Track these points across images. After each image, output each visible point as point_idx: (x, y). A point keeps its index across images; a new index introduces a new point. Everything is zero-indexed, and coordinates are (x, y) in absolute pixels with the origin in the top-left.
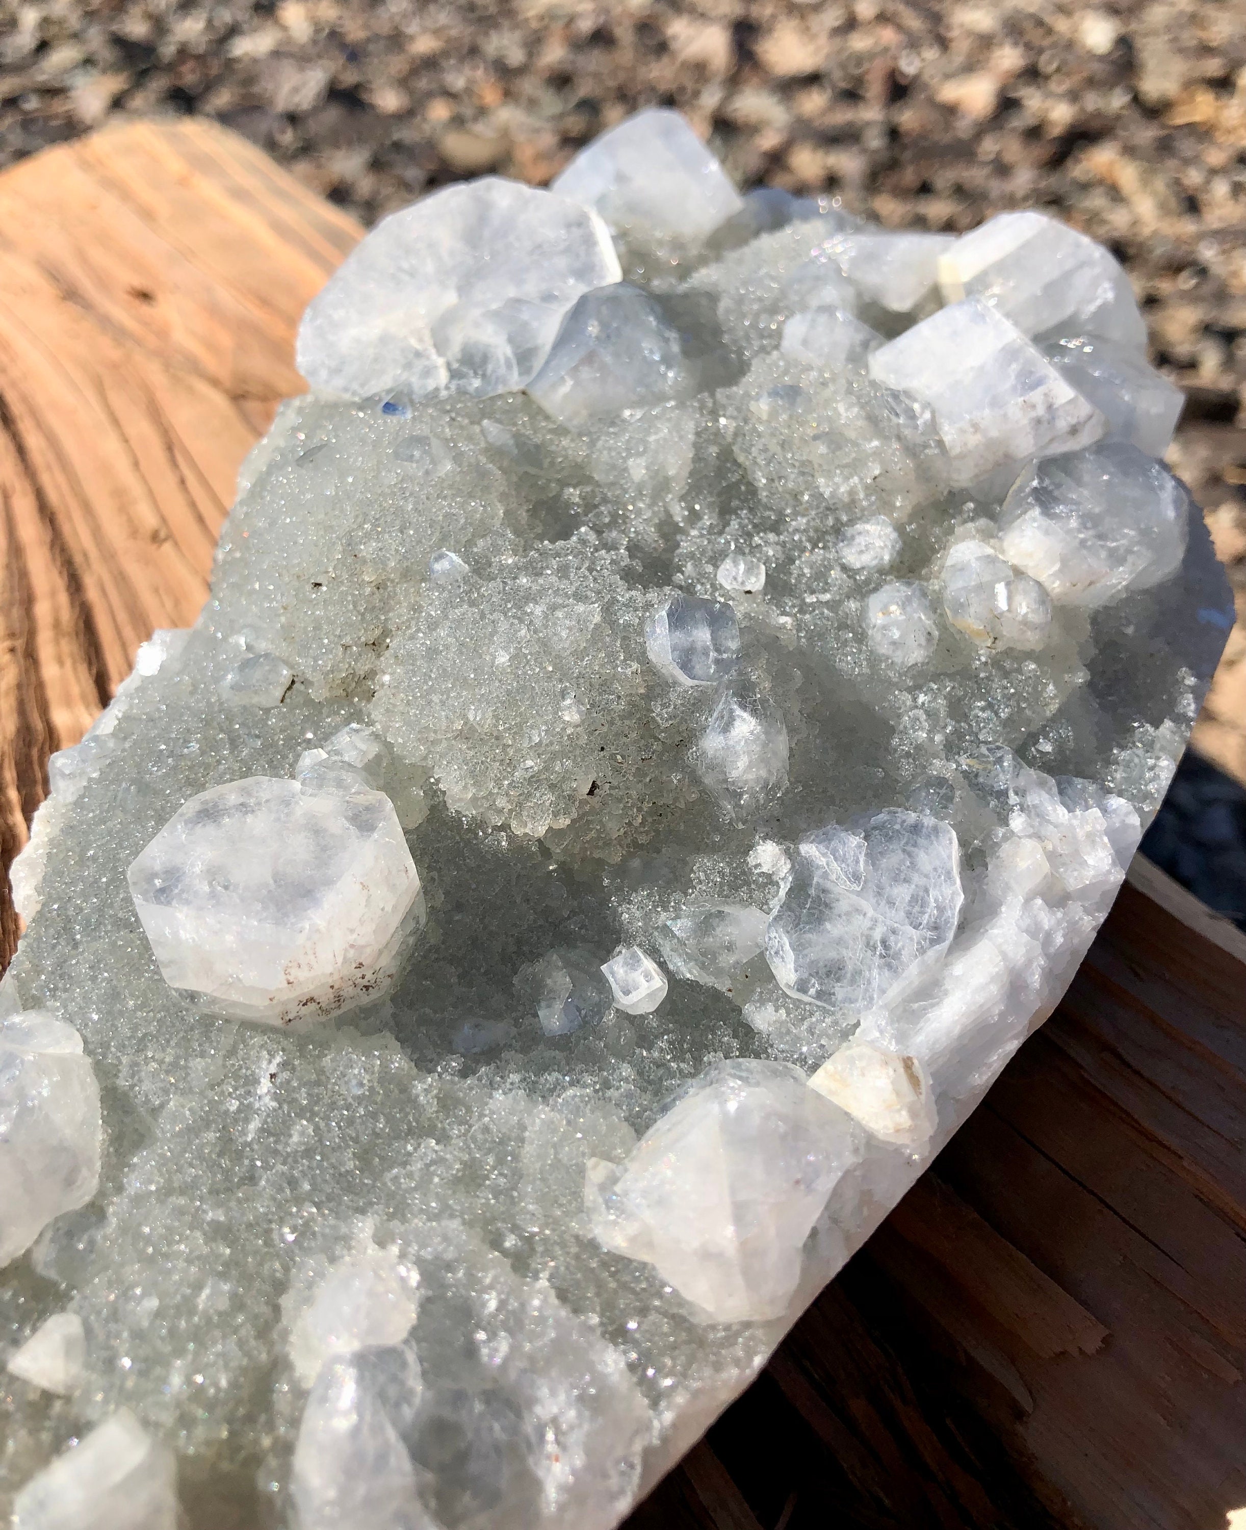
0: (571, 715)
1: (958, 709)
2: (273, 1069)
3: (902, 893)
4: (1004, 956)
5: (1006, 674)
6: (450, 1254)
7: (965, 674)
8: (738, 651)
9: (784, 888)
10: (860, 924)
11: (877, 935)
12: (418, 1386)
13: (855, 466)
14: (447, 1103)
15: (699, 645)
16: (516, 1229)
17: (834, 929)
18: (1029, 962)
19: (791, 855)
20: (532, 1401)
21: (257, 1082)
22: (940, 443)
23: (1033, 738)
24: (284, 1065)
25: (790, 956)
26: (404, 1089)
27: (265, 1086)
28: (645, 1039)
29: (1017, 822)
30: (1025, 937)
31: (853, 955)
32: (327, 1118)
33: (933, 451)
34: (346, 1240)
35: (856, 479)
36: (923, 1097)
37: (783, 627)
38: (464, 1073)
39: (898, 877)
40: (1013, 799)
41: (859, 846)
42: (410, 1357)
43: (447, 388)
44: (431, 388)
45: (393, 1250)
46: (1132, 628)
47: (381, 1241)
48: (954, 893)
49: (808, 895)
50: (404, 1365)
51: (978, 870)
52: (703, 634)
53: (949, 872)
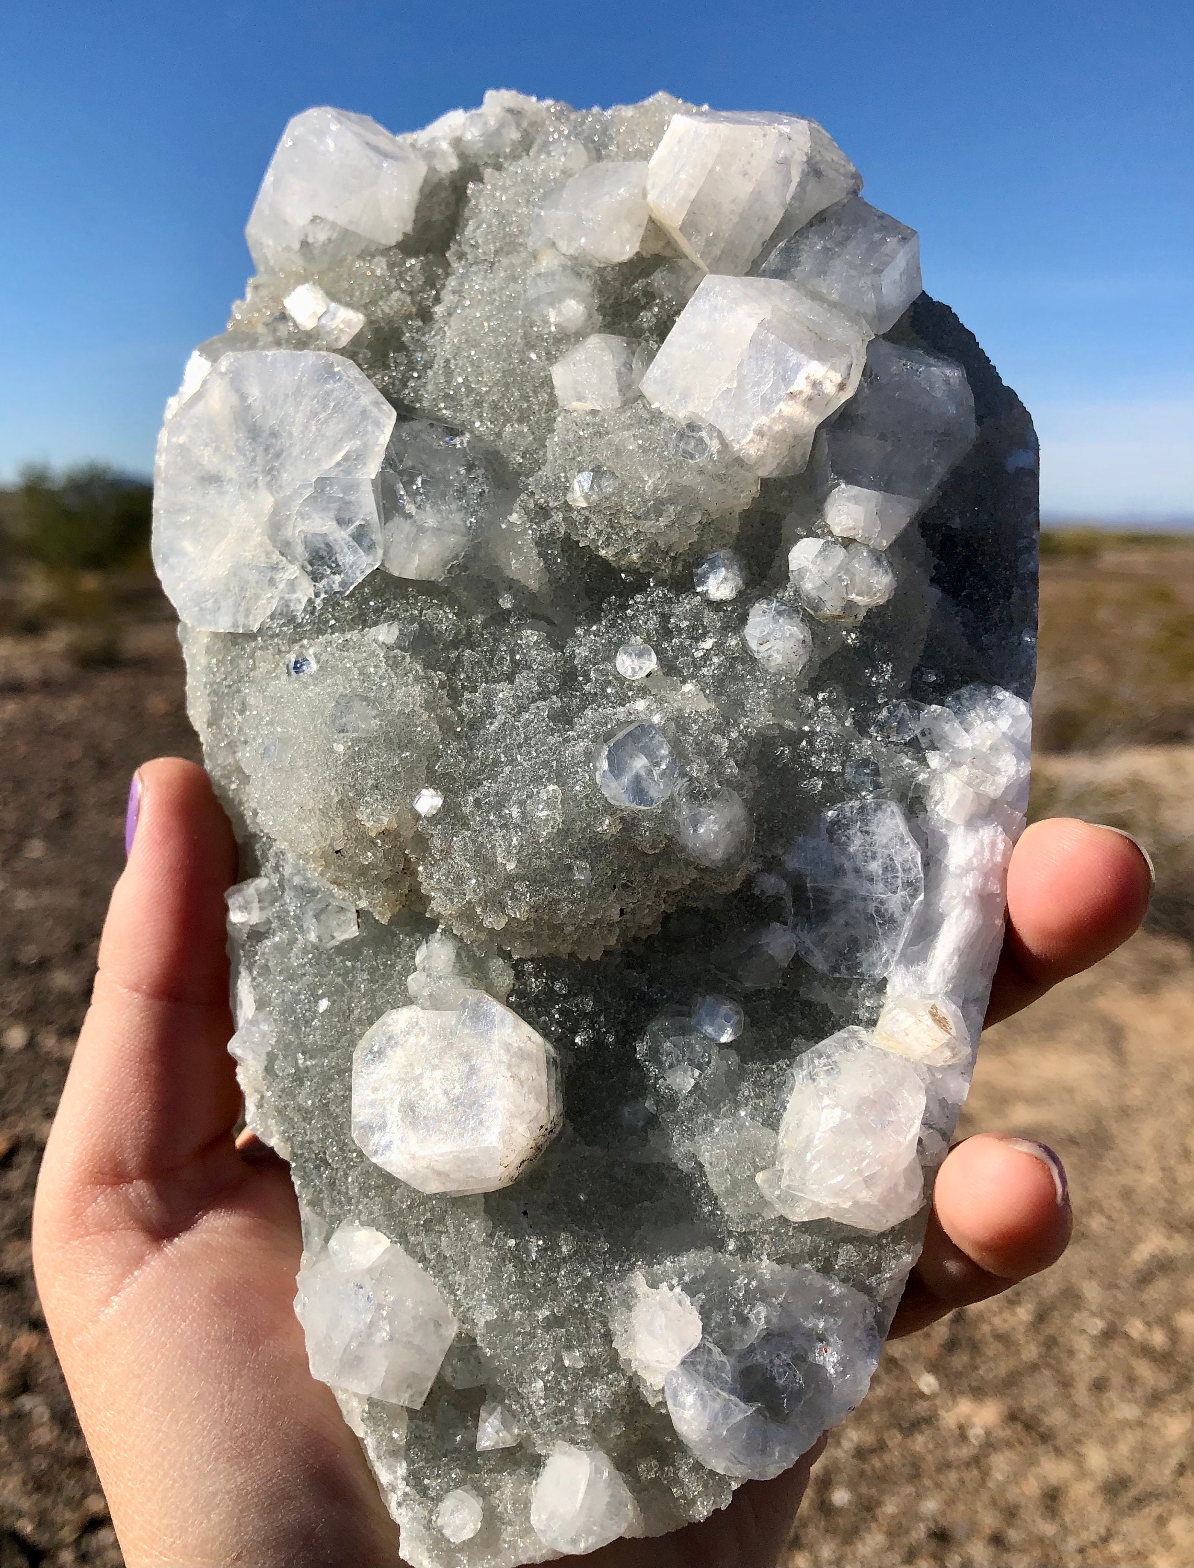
2: (522, 1209)
3: (875, 868)
8: (672, 754)
9: (790, 901)
12: (724, 1358)
15: (643, 772)
17: (839, 919)
21: (517, 1221)
22: (738, 459)
24: (528, 1203)
25: (819, 954)
27: (524, 1221)
29: (936, 759)
33: (736, 469)
36: (953, 1032)
42: (711, 1346)
43: (317, 595)
44: (304, 601)
45: (664, 1286)
46: (958, 520)
47: (654, 1285)
48: (912, 853)
49: (808, 899)
50: (710, 1351)
51: (921, 816)
52: (640, 763)
53: (902, 839)
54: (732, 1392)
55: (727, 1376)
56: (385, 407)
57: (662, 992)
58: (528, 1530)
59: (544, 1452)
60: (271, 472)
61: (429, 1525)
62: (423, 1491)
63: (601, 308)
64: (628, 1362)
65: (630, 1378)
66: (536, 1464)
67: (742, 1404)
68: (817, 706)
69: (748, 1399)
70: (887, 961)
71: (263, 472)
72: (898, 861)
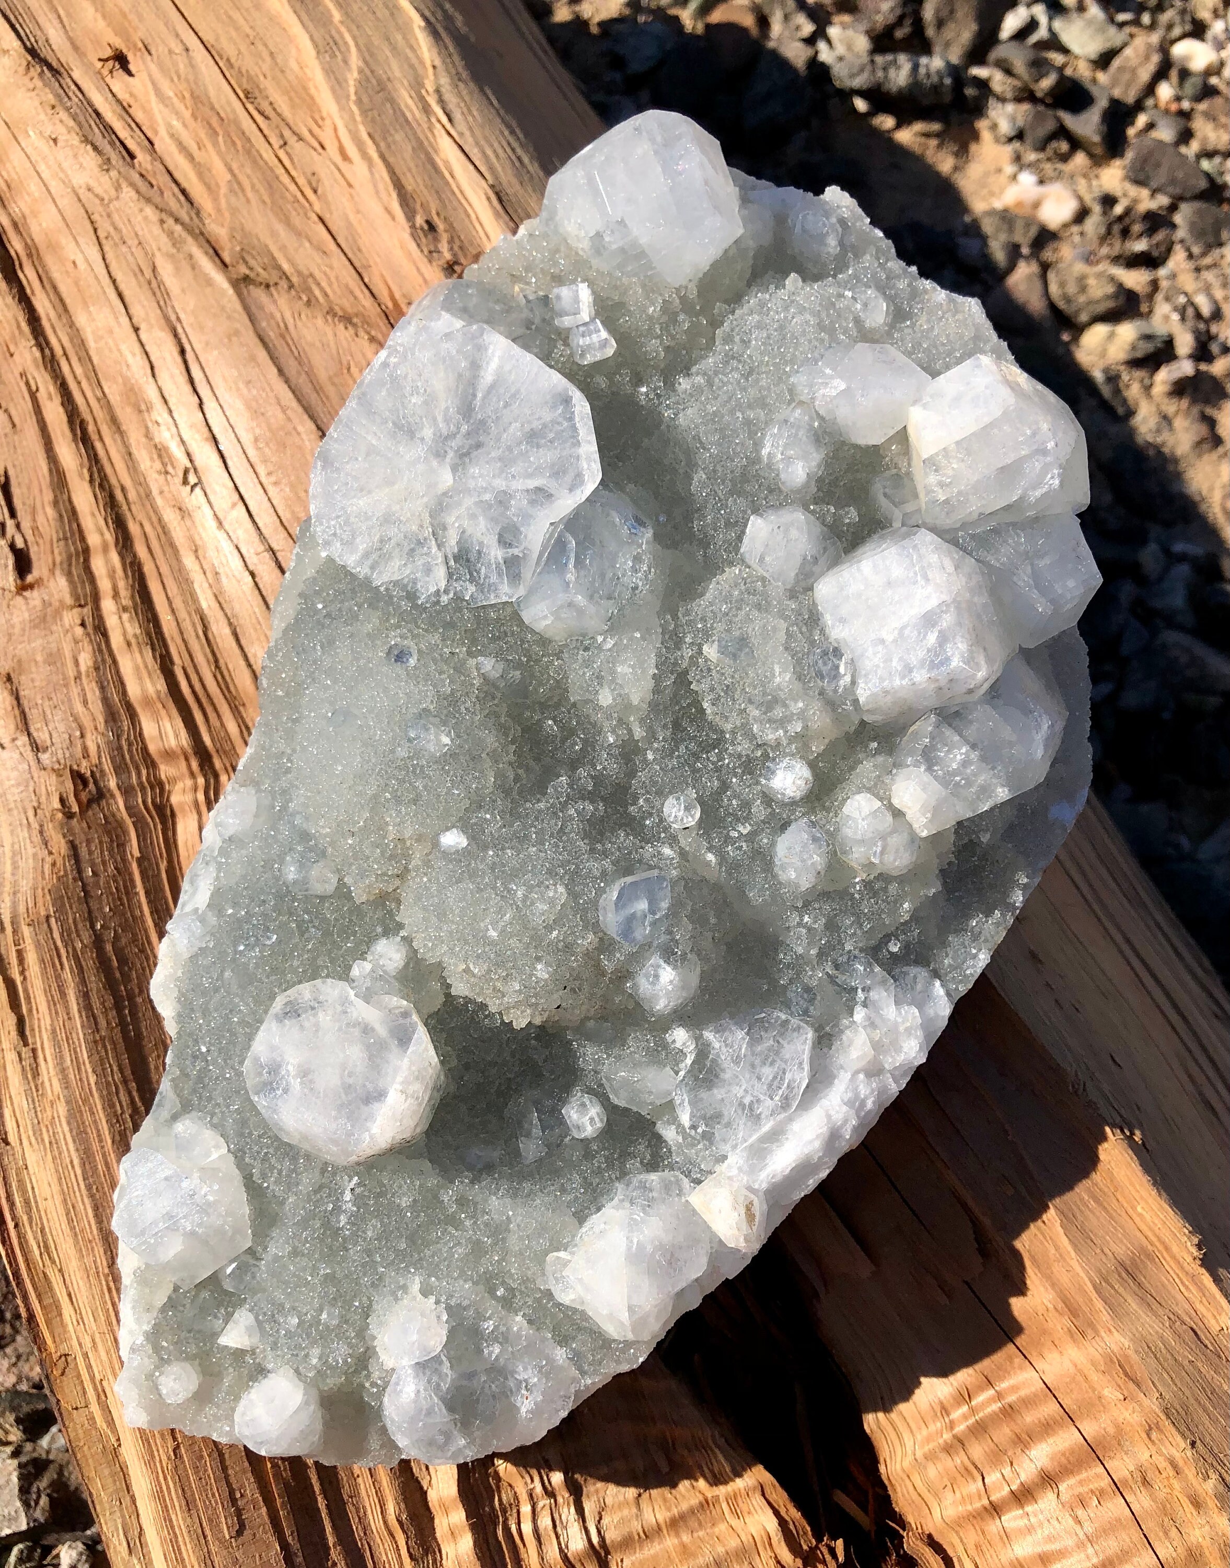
0: (542, 971)
1: (832, 926)
2: (352, 1185)
3: (768, 1072)
4: (829, 1116)
5: (875, 894)
6: (466, 1303)
7: (844, 894)
8: (669, 909)
9: (689, 1061)
10: (738, 1091)
11: (747, 1101)
12: (449, 1372)
13: (782, 723)
14: (462, 1202)
15: (639, 914)
16: (503, 1283)
17: (718, 1093)
18: (846, 1121)
19: (698, 1039)
20: (513, 1372)
21: (342, 1193)
22: (856, 701)
23: (887, 938)
24: (359, 1185)
25: (688, 1109)
26: (436, 1196)
27: (348, 1196)
28: (588, 1155)
29: (859, 1014)
30: (845, 1108)
31: (729, 1112)
32: (389, 1217)
33: (849, 707)
34: (404, 1288)
35: (781, 732)
36: (754, 1228)
37: (708, 864)
38: (472, 1182)
39: (768, 1059)
40: (861, 995)
41: (743, 1039)
42: (444, 1358)
43: (446, 592)
44: (432, 589)
45: (432, 1299)
46: (988, 836)
47: (425, 1293)
48: (802, 1078)
49: (705, 1065)
50: (441, 1363)
51: (825, 1050)
52: (642, 905)
53: (801, 1064)
54: (443, 1399)
55: (444, 1386)
56: (593, 464)
57: (552, 1072)
58: (230, 1418)
59: (270, 1366)
60: (464, 457)
61: (150, 1377)
62: (157, 1349)
63: (820, 480)
64: (374, 1338)
65: (368, 1348)
66: (260, 1372)
67: (444, 1411)
68: (800, 924)
69: (451, 1409)
70: (736, 1145)
71: (456, 452)
72: (788, 1076)
